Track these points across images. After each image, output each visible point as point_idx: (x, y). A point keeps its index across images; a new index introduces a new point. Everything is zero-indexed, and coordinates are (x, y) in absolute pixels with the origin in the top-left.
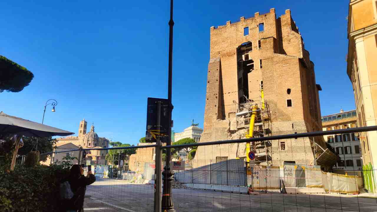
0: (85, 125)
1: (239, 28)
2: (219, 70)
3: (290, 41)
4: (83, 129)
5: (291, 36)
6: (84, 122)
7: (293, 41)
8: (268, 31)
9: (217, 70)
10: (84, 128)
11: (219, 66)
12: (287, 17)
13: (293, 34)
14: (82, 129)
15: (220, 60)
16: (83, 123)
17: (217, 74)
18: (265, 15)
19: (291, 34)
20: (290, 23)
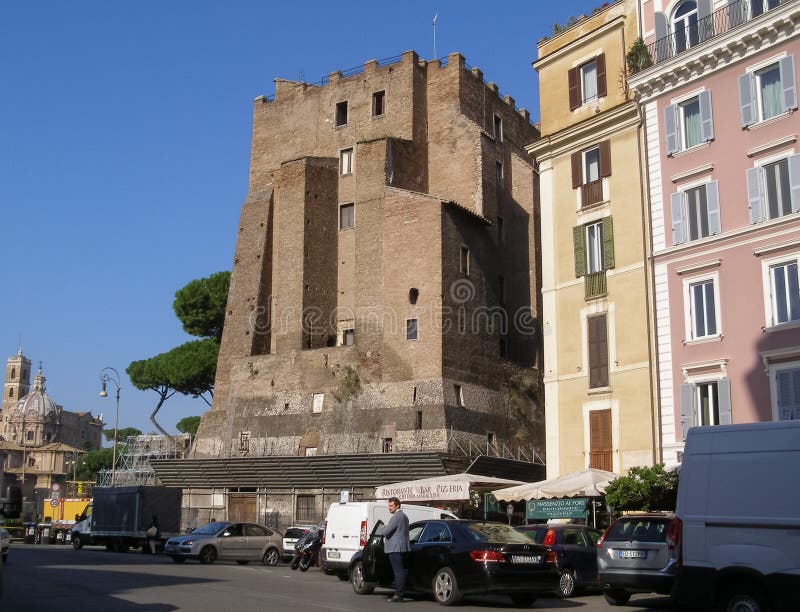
0: (25, 371)
1: (324, 103)
2: (265, 227)
3: (454, 144)
4: (18, 384)
5: (459, 131)
6: (20, 360)
7: (462, 145)
8: (394, 117)
9: (262, 225)
10: (21, 382)
11: (267, 213)
12: (453, 74)
13: (463, 125)
14: (16, 385)
15: (272, 196)
16: (18, 365)
17: (261, 237)
18: (391, 70)
19: (459, 126)
20: (457, 93)
